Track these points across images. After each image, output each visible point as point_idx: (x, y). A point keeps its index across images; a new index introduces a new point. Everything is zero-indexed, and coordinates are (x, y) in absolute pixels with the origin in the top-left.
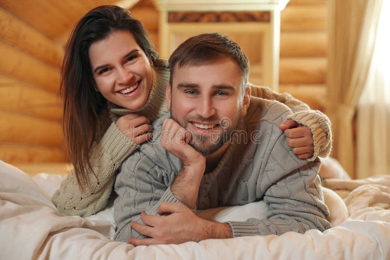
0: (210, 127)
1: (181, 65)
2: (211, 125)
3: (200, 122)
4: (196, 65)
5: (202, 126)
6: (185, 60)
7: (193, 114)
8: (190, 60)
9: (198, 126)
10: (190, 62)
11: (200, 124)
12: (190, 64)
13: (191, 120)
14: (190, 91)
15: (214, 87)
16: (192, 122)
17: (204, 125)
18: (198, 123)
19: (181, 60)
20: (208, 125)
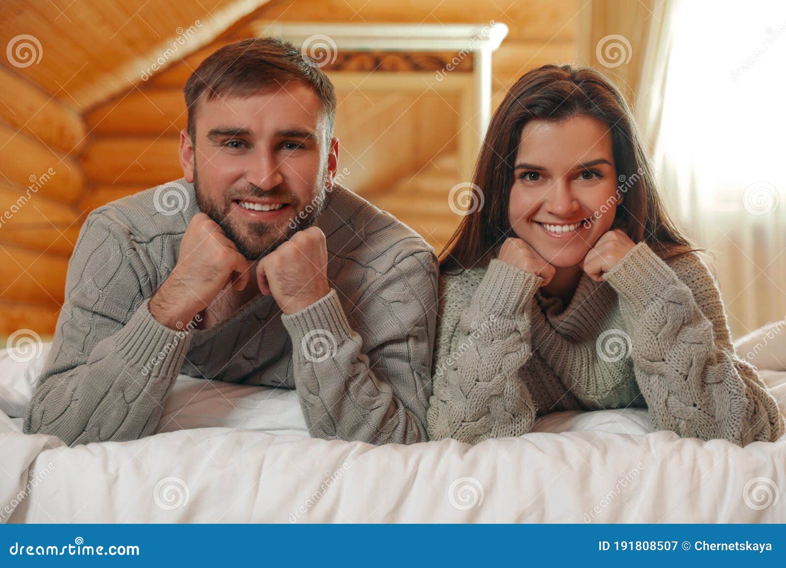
0: (273, 207)
1: (212, 96)
2: (276, 204)
3: (255, 198)
4: (242, 95)
5: (257, 207)
6: (221, 87)
7: (242, 184)
8: (230, 86)
9: (251, 206)
10: (231, 89)
11: (254, 203)
12: (231, 94)
13: (237, 196)
14: (233, 143)
15: (279, 134)
16: (237, 201)
17: (263, 204)
18: (249, 202)
19: (210, 87)
20: (270, 204)
